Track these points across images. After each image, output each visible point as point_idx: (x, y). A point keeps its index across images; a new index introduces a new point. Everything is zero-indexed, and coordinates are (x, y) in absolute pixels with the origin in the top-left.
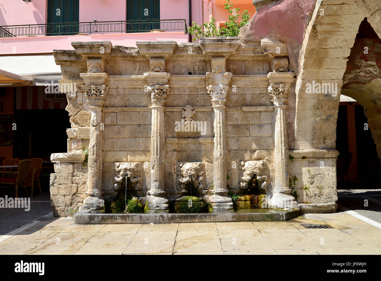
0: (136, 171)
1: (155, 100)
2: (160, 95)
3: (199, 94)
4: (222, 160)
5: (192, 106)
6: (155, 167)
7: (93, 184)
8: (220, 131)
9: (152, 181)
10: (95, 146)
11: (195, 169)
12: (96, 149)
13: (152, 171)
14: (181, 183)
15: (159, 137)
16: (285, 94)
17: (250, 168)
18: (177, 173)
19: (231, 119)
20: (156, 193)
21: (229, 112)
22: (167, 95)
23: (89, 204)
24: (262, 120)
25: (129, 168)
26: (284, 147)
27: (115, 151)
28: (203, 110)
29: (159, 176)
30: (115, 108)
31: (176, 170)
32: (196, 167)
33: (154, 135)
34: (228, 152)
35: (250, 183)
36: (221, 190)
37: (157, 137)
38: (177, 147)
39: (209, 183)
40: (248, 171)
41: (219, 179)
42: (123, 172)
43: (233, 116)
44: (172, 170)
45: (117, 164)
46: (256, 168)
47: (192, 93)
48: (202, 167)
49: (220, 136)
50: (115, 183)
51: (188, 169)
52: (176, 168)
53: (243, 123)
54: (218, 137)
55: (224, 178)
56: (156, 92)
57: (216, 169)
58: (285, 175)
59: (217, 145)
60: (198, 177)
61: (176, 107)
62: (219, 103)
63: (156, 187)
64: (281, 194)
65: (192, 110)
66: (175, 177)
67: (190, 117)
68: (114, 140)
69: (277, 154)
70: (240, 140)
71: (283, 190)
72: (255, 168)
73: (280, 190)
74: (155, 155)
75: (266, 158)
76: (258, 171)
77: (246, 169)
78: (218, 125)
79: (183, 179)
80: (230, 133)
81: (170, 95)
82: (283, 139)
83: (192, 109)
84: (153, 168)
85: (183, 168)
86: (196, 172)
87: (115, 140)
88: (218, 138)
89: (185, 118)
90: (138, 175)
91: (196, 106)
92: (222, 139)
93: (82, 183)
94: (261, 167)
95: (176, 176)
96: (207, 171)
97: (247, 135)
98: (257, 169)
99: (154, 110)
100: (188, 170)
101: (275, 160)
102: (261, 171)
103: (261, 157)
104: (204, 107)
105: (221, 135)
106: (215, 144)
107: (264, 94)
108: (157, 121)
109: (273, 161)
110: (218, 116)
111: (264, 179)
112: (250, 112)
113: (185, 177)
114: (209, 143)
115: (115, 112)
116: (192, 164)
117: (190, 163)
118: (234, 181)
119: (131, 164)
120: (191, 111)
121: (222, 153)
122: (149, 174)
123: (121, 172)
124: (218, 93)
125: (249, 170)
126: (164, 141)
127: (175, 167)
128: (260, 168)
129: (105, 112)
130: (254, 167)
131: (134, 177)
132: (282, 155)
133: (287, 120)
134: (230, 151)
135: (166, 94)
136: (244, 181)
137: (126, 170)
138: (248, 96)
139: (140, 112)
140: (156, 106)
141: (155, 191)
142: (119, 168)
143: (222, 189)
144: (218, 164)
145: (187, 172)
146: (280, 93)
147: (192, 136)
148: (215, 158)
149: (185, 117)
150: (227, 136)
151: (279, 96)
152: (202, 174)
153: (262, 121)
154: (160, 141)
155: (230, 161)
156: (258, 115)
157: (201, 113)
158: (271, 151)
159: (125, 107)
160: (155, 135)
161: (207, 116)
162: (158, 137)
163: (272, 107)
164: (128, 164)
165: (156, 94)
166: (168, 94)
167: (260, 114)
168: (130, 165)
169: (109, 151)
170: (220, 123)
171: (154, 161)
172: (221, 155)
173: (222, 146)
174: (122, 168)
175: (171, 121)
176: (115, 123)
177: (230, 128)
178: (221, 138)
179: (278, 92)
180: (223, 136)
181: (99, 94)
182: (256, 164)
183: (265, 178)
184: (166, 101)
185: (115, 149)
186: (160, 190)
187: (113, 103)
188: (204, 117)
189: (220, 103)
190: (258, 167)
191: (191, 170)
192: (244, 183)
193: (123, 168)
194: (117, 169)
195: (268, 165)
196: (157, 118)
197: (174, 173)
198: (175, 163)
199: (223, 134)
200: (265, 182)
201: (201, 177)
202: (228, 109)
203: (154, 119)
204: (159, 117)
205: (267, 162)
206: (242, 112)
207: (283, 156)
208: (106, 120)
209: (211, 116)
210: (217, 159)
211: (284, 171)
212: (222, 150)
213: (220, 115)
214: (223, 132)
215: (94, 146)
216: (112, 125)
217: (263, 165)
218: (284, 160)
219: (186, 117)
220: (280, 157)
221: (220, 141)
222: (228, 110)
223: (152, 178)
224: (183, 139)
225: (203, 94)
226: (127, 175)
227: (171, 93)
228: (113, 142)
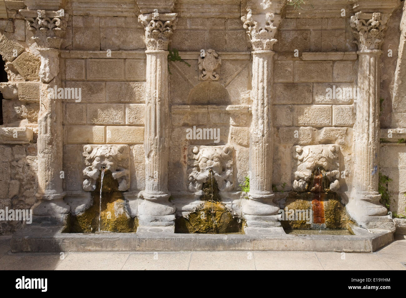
0: (120, 159)
1: (152, 40)
2: (161, 32)
3: (229, 30)
4: (265, 144)
5: (216, 51)
6: (152, 154)
7: (47, 181)
8: (263, 96)
9: (147, 177)
10: (48, 118)
11: (219, 158)
12: (51, 123)
13: (147, 161)
14: (196, 180)
15: (160, 103)
16: (381, 30)
17: (312, 157)
18: (189, 164)
19: (282, 74)
20: (153, 197)
21: (279, 62)
22: (173, 31)
23: (41, 215)
24: (335, 75)
25: (108, 155)
26: (373, 124)
27: (84, 124)
28: (234, 58)
29: (159, 169)
30: (82, 52)
31: (187, 158)
32: (220, 153)
33: (150, 100)
34: (276, 129)
35: (310, 181)
36: (263, 194)
37: (156, 105)
38: (190, 120)
39: (242, 180)
40: (308, 163)
41: (258, 176)
42: (98, 161)
43: (287, 69)
44: (180, 158)
45: (88, 147)
46: (322, 157)
47: (216, 27)
48: (231, 153)
49: (263, 104)
50: (85, 179)
51: (207, 157)
52: (188, 156)
53: (303, 80)
54: (260, 105)
55: (268, 174)
56: (153, 25)
57: (255, 158)
58: (373, 171)
59: (258, 119)
60: (224, 170)
61: (188, 53)
62: (262, 47)
63: (154, 187)
64: (364, 202)
65: (216, 58)
66: (185, 170)
67: (213, 69)
68: (82, 107)
69: (359, 136)
70: (296, 110)
71: (367, 196)
72: (320, 158)
73: (362, 196)
74: (153, 134)
75: (339, 141)
76: (325, 164)
77: (305, 160)
78: (260, 85)
79: (199, 173)
80: (279, 97)
81: (179, 30)
82: (371, 110)
83: (216, 55)
84: (149, 156)
85: (198, 154)
86: (221, 163)
87: (84, 107)
88: (259, 107)
89: (204, 72)
90: (124, 165)
91: (223, 51)
92: (266, 109)
93: (28, 178)
94: (331, 156)
95: (188, 169)
96: (240, 160)
97: (309, 101)
98: (324, 160)
99: (150, 56)
100: (208, 159)
101: (355, 145)
102: (330, 162)
103: (330, 139)
104: (235, 53)
105: (264, 101)
106: (254, 117)
107: (342, 29)
108: (156, 76)
109: (351, 147)
110: (260, 68)
111: (335, 176)
112: (316, 62)
113: (203, 171)
114: (244, 114)
115: (83, 57)
116: (214, 149)
117: (211, 147)
118: (283, 177)
119: (111, 148)
120: (214, 59)
121: (265, 132)
122: (142, 164)
123: (95, 161)
124: (261, 29)
125: (310, 162)
126: (167, 110)
127: (186, 153)
128: (328, 157)
129: (66, 59)
130: (318, 157)
131: (117, 170)
132: (368, 138)
133: (380, 78)
134: (278, 129)
135: (171, 29)
136: (300, 178)
137: (102, 158)
138: (313, 33)
139: (126, 60)
140: (154, 51)
141: (151, 194)
142: (92, 155)
143: (264, 192)
144: (257, 151)
145: (206, 162)
146: (372, 28)
147: (215, 101)
148: (253, 140)
149: (204, 70)
150: (275, 103)
151: (370, 34)
152: (231, 165)
153: (335, 77)
154: (161, 110)
155: (278, 145)
156: (328, 66)
157: (231, 63)
158: (350, 129)
159: (101, 50)
160: (153, 101)
161: (240, 69)
162: (157, 103)
163: (354, 53)
164: (106, 148)
165: (154, 29)
166: (174, 28)
167: (332, 66)
168: (109, 149)
169: (73, 125)
170: (262, 81)
171: (150, 145)
172: (263, 136)
173: (266, 122)
174: (96, 155)
175: (180, 77)
176: (84, 78)
177: (280, 89)
178: (264, 107)
179: (369, 28)
180: (268, 103)
181: (52, 26)
182: (322, 151)
183: (336, 174)
184: (171, 41)
185: (85, 122)
186: (160, 192)
187: (78, 43)
188: (237, 69)
189: (265, 46)
190: (325, 156)
191: (212, 160)
192: (301, 182)
193: (99, 154)
194: (88, 157)
195: (342, 152)
196: (156, 71)
197: (183, 163)
198: (186, 147)
199: (268, 100)
200: (336, 182)
201: (229, 170)
202: (278, 57)
203: (151, 73)
204: (158, 70)
205: (341, 148)
206: (302, 62)
207: (371, 139)
208: (68, 72)
209: (248, 68)
210: (257, 142)
211: (370, 164)
212: (265, 128)
213: (263, 67)
214: (267, 96)
215: (46, 118)
216: (77, 81)
217: (334, 152)
218: (371, 146)
219: (205, 68)
220: (365, 140)
221: (263, 112)
222: (276, 59)
223: (147, 172)
224: (200, 106)
225: (235, 29)
226: (104, 166)
227: (180, 27)
228: (81, 109)
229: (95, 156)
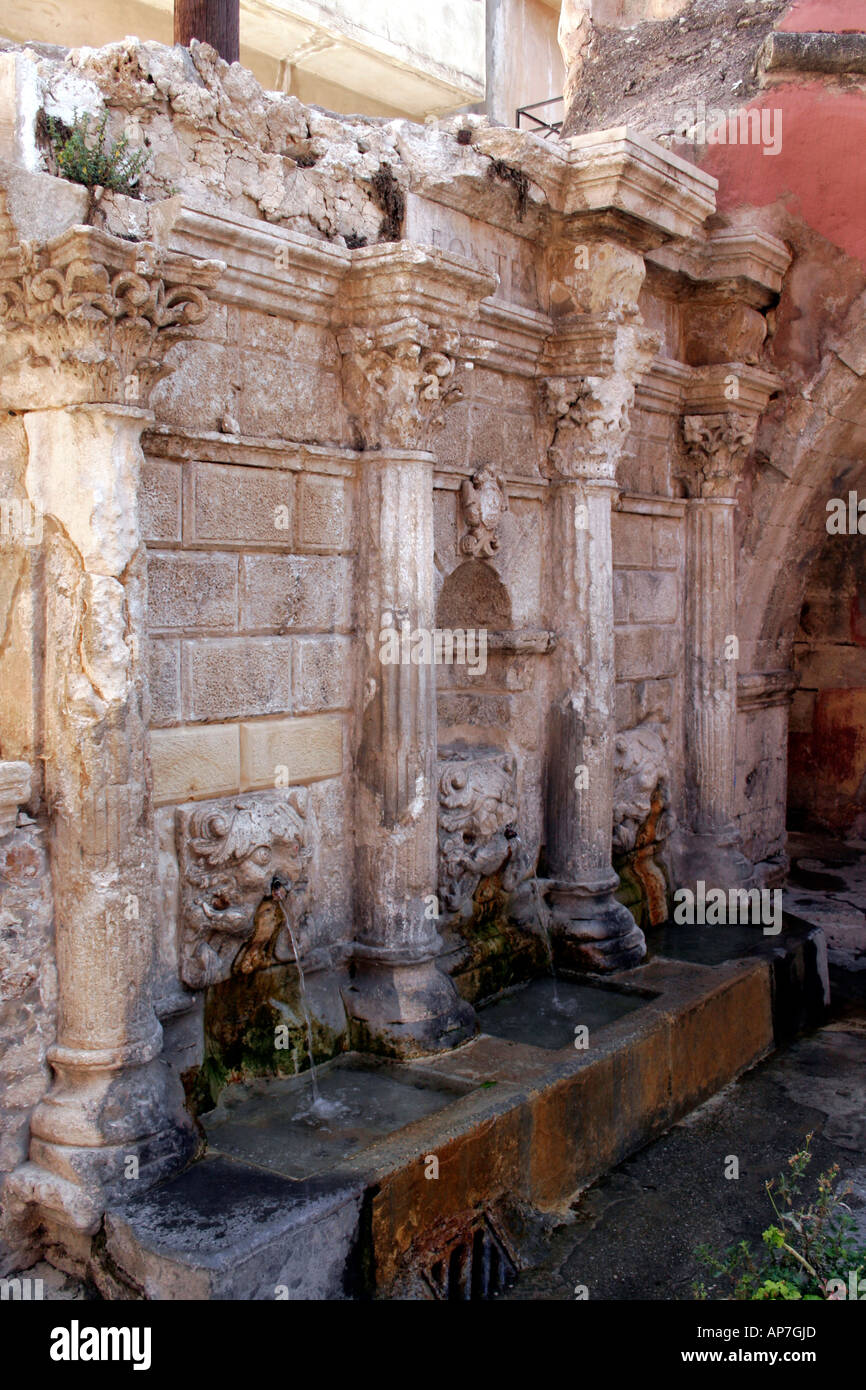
6: (416, 811)
14: (467, 871)
17: (650, 760)
24: (657, 552)
28: (519, 493)
42: (264, 866)
45: (220, 814)
47: (486, 398)
51: (498, 795)
74: (423, 741)
77: (636, 769)
83: (504, 483)
87: (178, 654)
100: (499, 801)
104: (524, 478)
105: (609, 621)
107: (664, 443)
112: (633, 516)
115: (181, 455)
123: (249, 865)
132: (731, 701)
136: (627, 818)
137: (278, 844)
139: (301, 476)
142: (234, 844)
149: (480, 524)
153: (657, 557)
158: (673, 682)
161: (526, 525)
167: (653, 530)
171: (411, 777)
174: (259, 842)
189: (611, 468)
192: (626, 827)
193: (264, 838)
194: (221, 852)
209: (539, 524)
210: (601, 735)
216: (159, 549)
218: (735, 720)
219: (485, 521)
225: (519, 411)
226: (278, 881)
228: (168, 664)
229: (253, 848)
